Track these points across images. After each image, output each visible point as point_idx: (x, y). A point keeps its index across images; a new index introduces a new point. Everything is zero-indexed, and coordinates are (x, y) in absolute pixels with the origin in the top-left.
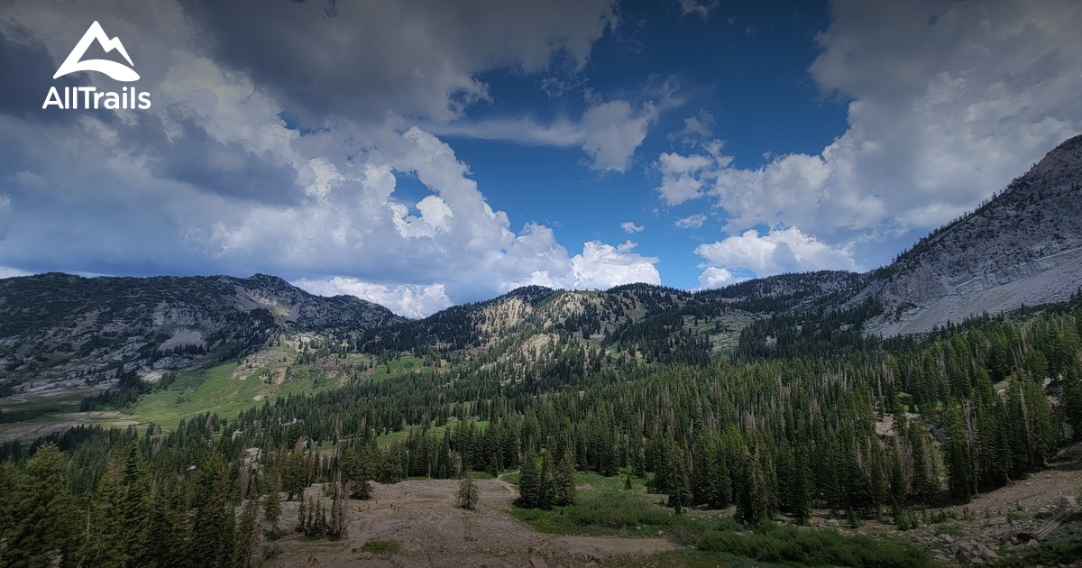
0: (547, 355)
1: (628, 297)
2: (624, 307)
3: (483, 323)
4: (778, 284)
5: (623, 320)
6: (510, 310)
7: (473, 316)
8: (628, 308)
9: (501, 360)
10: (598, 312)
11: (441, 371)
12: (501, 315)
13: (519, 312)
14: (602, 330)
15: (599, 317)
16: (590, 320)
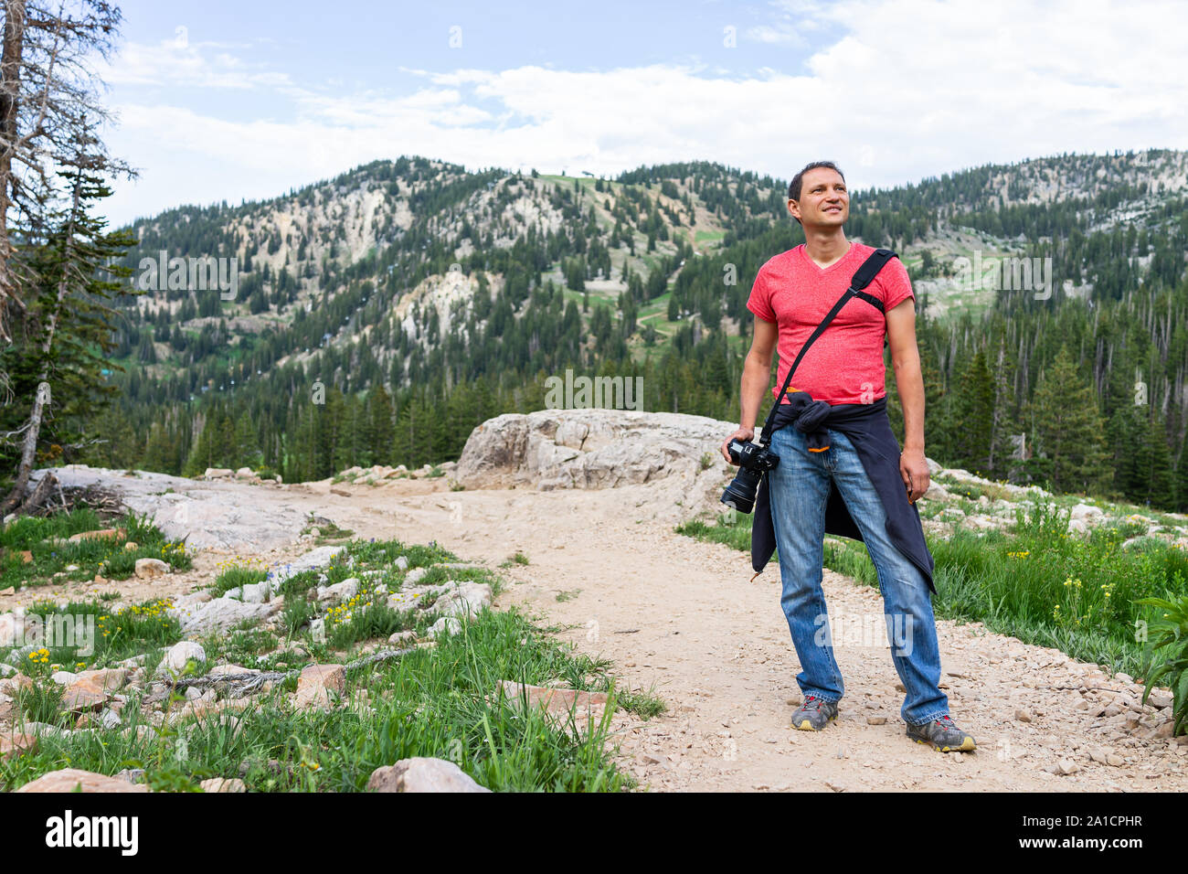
0: (471, 327)
1: (674, 195)
2: (666, 219)
3: (274, 249)
4: (1045, 178)
5: (667, 250)
6: (350, 219)
7: (243, 231)
8: (677, 222)
9: (338, 343)
10: (600, 226)
11: (157, 373)
12: (323, 230)
13: (375, 225)
14: (616, 271)
15: (604, 240)
16: (580, 247)
